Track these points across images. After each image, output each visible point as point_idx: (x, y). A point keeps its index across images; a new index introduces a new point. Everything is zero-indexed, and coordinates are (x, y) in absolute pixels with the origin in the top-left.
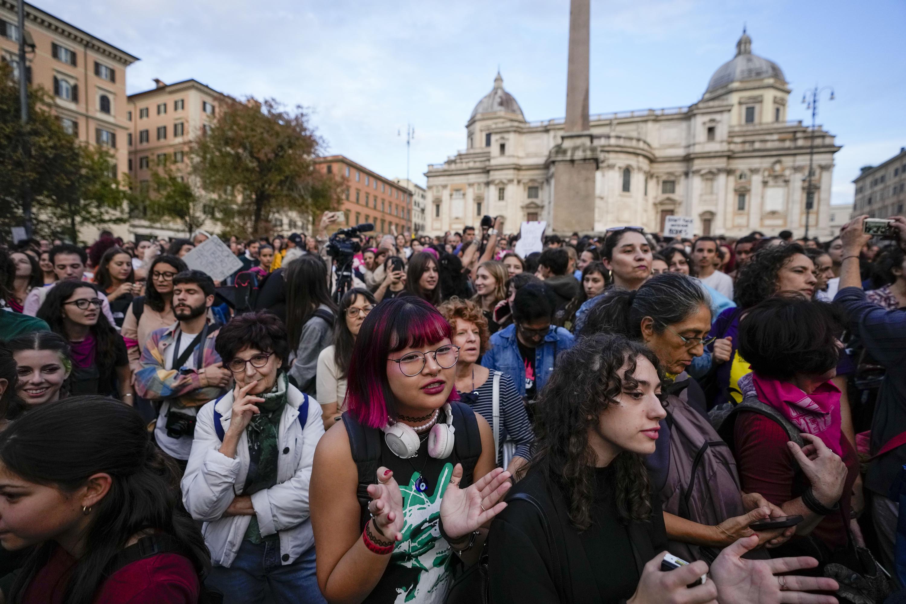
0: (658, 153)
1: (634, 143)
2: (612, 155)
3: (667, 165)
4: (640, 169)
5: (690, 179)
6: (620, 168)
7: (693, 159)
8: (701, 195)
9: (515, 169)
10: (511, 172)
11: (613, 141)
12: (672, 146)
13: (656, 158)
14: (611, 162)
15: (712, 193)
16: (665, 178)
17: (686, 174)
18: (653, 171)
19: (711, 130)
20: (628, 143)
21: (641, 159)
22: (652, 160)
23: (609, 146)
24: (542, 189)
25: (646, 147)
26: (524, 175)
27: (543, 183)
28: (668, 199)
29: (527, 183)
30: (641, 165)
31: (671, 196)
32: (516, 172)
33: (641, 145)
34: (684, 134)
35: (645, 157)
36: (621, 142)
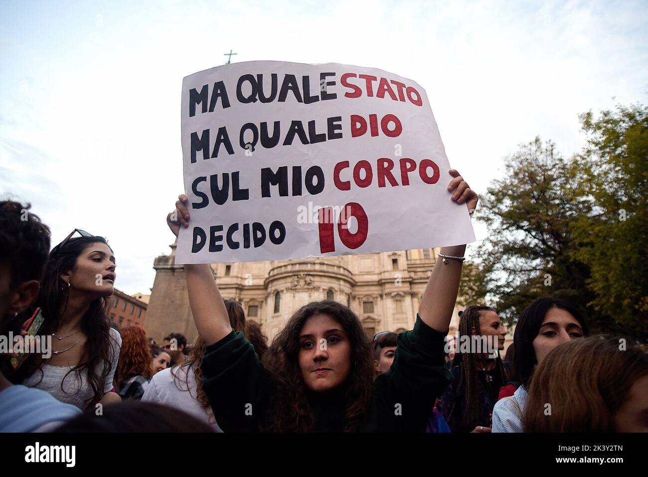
0: (357, 279)
1: (335, 270)
2: (317, 279)
3: (366, 288)
4: (342, 291)
5: (384, 301)
6: (324, 290)
7: (385, 283)
8: (394, 314)
9: (237, 288)
10: (234, 291)
11: (317, 267)
12: (368, 273)
13: (356, 282)
14: (316, 284)
15: (402, 313)
16: (365, 299)
17: (381, 296)
18: (354, 293)
19: (395, 261)
20: (330, 269)
21: (342, 282)
22: (353, 285)
23: (315, 271)
24: (261, 308)
25: (346, 273)
26: (245, 295)
27: (262, 302)
28: (369, 317)
29: (248, 302)
30: (342, 287)
31: (371, 315)
32: (238, 291)
33: (342, 271)
34: (376, 264)
35: (345, 281)
36: (325, 268)
